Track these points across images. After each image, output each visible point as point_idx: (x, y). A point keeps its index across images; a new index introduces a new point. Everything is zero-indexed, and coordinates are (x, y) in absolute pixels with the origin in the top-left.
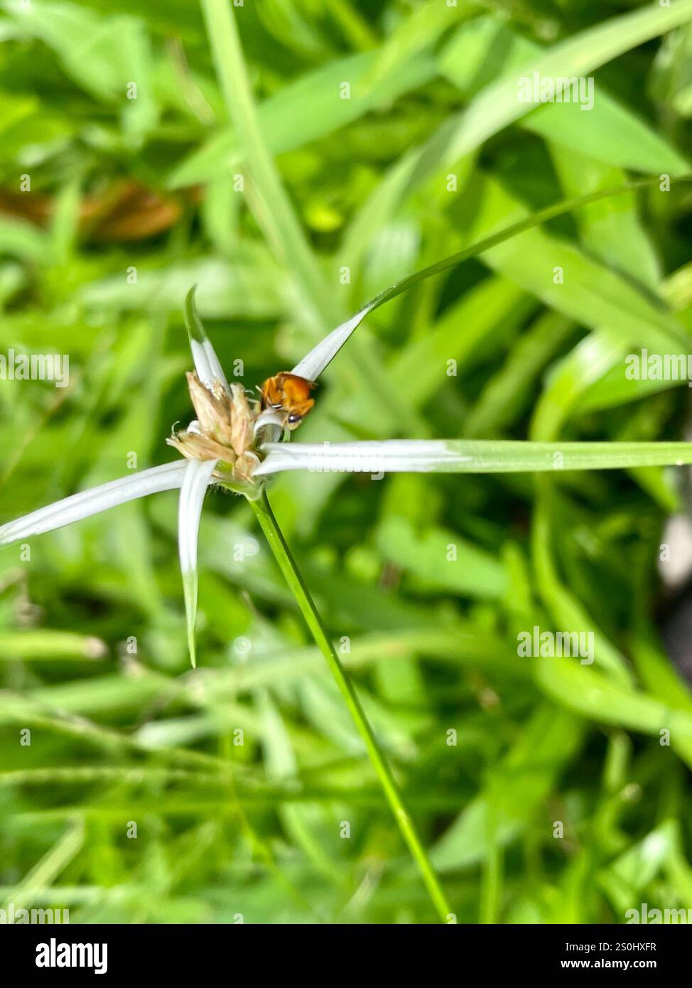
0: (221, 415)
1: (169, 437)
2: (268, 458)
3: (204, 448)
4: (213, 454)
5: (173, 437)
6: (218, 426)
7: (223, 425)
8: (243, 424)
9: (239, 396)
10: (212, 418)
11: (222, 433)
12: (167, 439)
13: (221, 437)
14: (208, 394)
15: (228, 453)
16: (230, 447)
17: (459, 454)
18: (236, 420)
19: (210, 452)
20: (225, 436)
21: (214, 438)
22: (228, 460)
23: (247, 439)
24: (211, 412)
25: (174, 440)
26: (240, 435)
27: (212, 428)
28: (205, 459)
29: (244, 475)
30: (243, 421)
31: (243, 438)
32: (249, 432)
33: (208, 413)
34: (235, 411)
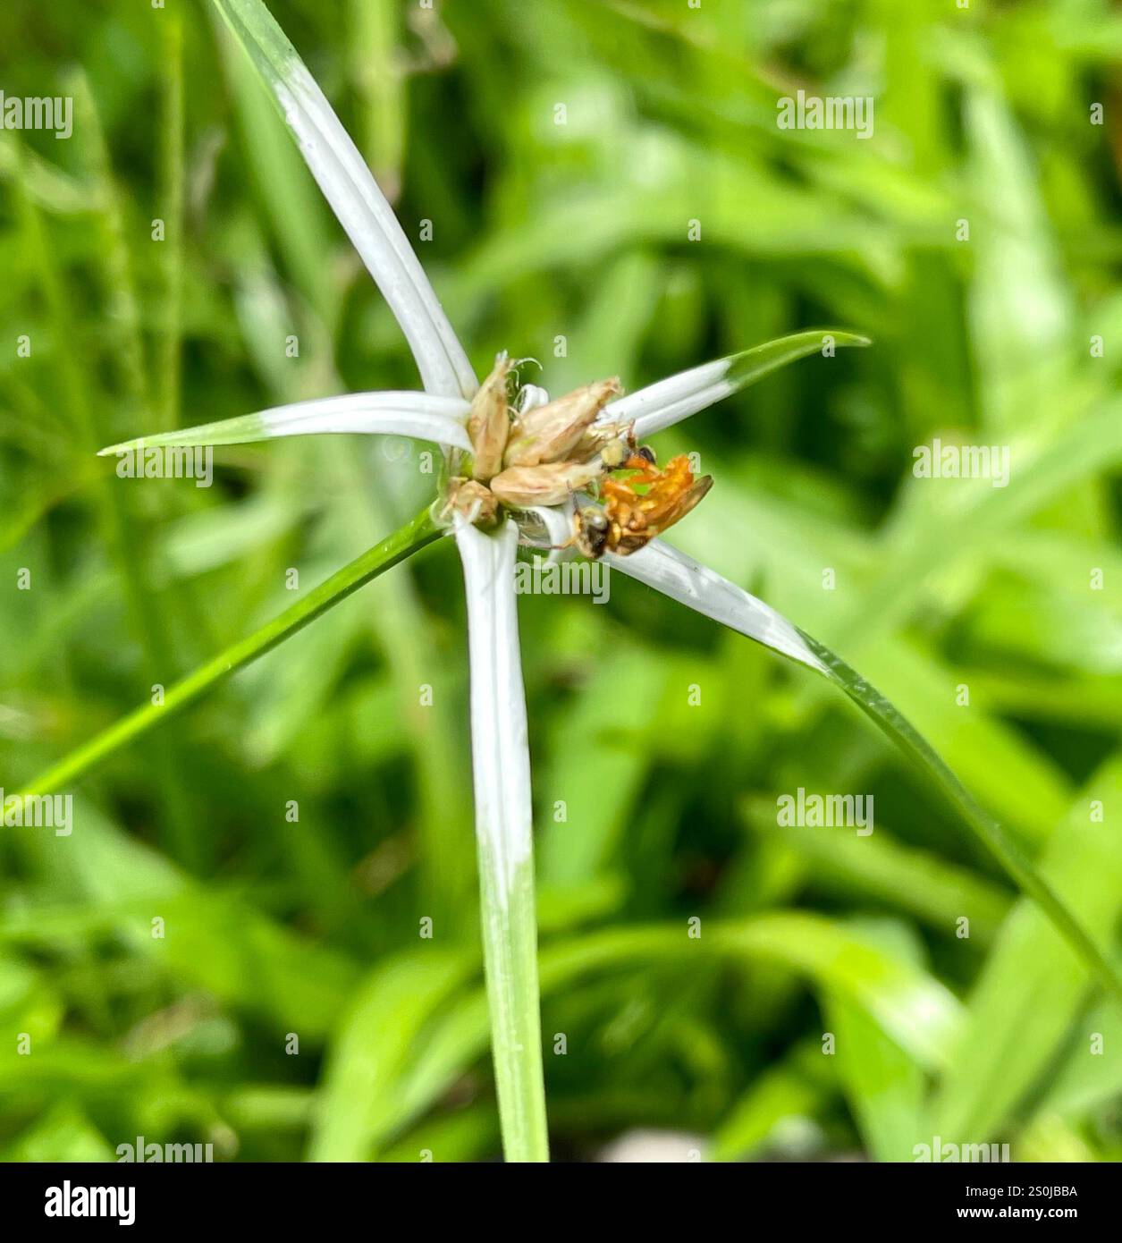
0: (553, 446)
1: (510, 357)
2: (485, 539)
3: (487, 423)
4: (480, 440)
5: (512, 363)
6: (532, 443)
7: (535, 451)
8: (540, 488)
9: (584, 477)
10: (545, 431)
11: (523, 452)
12: (505, 352)
13: (515, 448)
14: (587, 419)
15: (490, 466)
16: (504, 467)
17: (511, 887)
18: (546, 475)
19: (482, 434)
20: (519, 456)
21: (512, 437)
22: (477, 469)
23: (518, 496)
24: (556, 428)
25: (507, 365)
26: (523, 485)
27: (528, 432)
28: (469, 428)
29: (454, 498)
30: (546, 487)
31: (518, 490)
32: (528, 499)
33: (552, 424)
34: (560, 471)
